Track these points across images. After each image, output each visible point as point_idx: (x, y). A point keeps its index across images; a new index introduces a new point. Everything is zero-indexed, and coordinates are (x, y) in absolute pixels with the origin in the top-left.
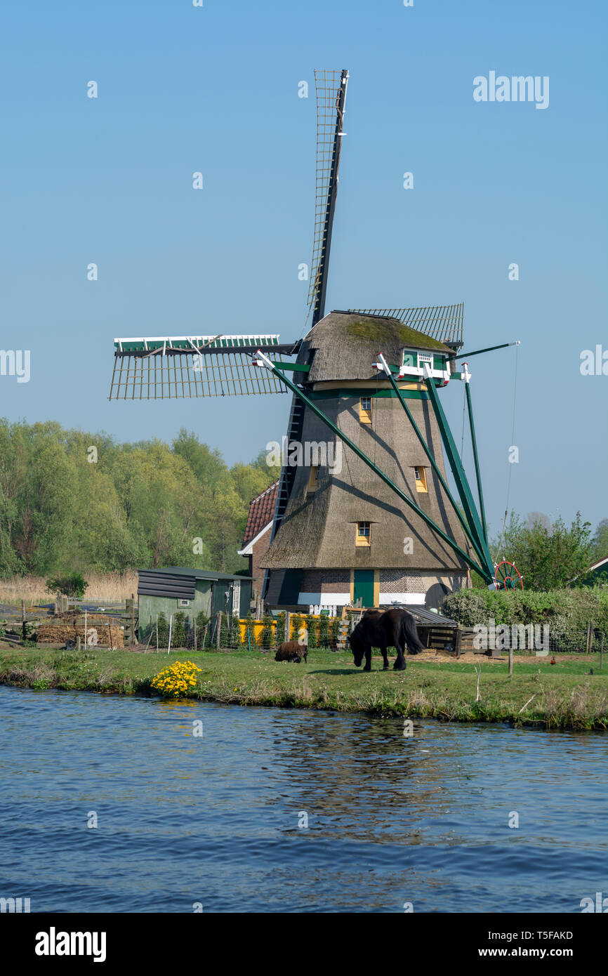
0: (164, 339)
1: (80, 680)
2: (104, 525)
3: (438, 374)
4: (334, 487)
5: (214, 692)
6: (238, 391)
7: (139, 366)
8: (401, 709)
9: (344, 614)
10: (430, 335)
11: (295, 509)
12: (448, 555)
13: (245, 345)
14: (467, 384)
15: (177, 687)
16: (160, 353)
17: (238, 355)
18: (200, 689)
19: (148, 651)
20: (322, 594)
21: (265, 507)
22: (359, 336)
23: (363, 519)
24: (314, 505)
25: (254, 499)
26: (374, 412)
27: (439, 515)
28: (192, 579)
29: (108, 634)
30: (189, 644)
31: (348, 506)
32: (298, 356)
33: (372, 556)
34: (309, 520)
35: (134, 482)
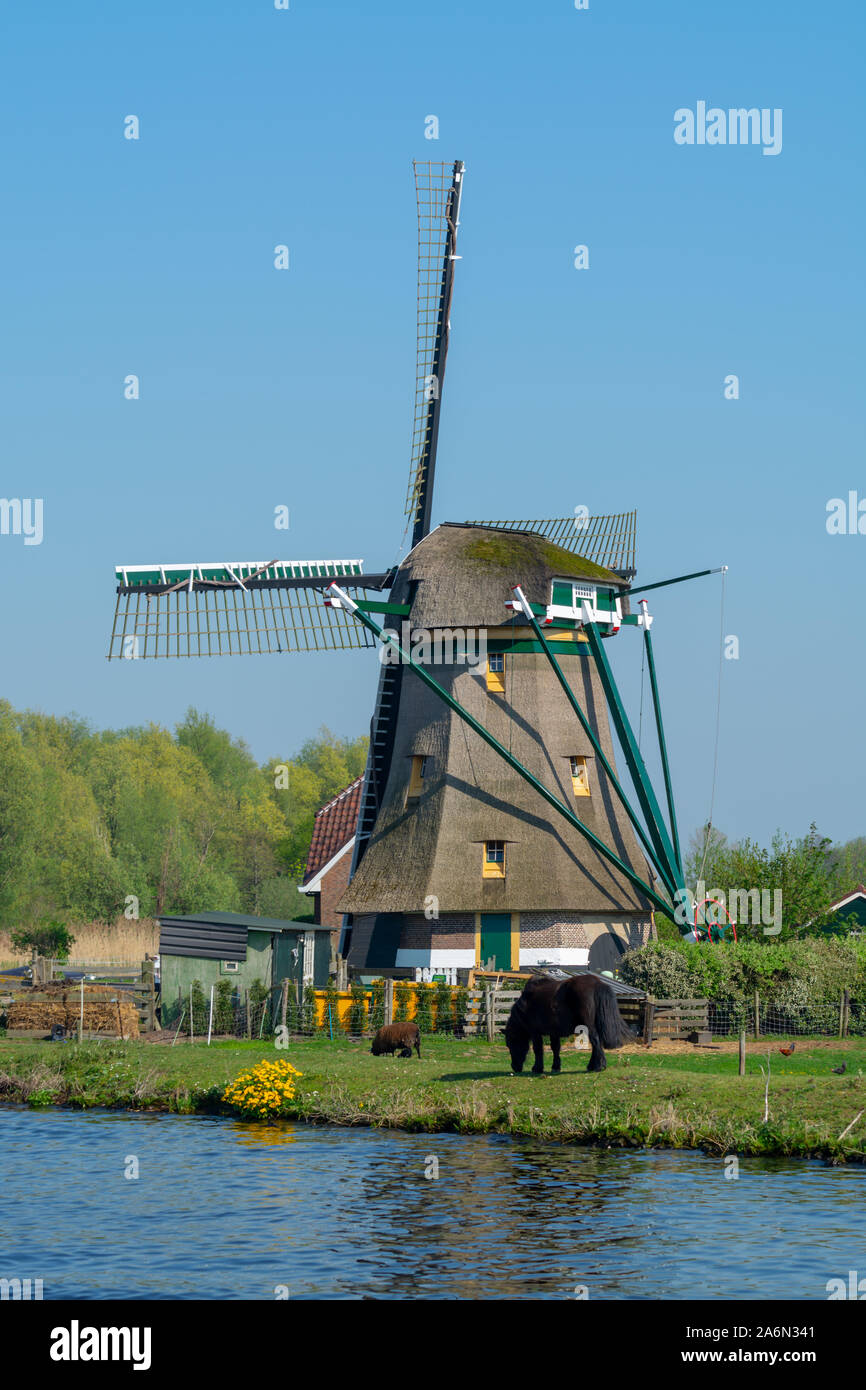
0: (191, 567)
1: (105, 1090)
2: (83, 851)
3: (603, 616)
4: (449, 789)
5: (325, 1109)
6: (302, 645)
7: (153, 609)
8: (638, 1136)
9: (472, 981)
10: (593, 560)
11: (389, 822)
12: (622, 890)
13: (311, 575)
14: (646, 633)
15: (265, 1101)
16: (185, 588)
17: (301, 590)
18: (302, 1104)
19: (177, 1040)
20: (433, 951)
21: (337, 820)
22: (484, 560)
23: (494, 837)
24: (419, 816)
25: (321, 809)
26: (508, 674)
27: (608, 829)
28: (242, 930)
29: (116, 1014)
30: (239, 1030)
31: (470, 817)
32: (392, 593)
33: (508, 893)
34: (411, 839)
35: (121, 787)
